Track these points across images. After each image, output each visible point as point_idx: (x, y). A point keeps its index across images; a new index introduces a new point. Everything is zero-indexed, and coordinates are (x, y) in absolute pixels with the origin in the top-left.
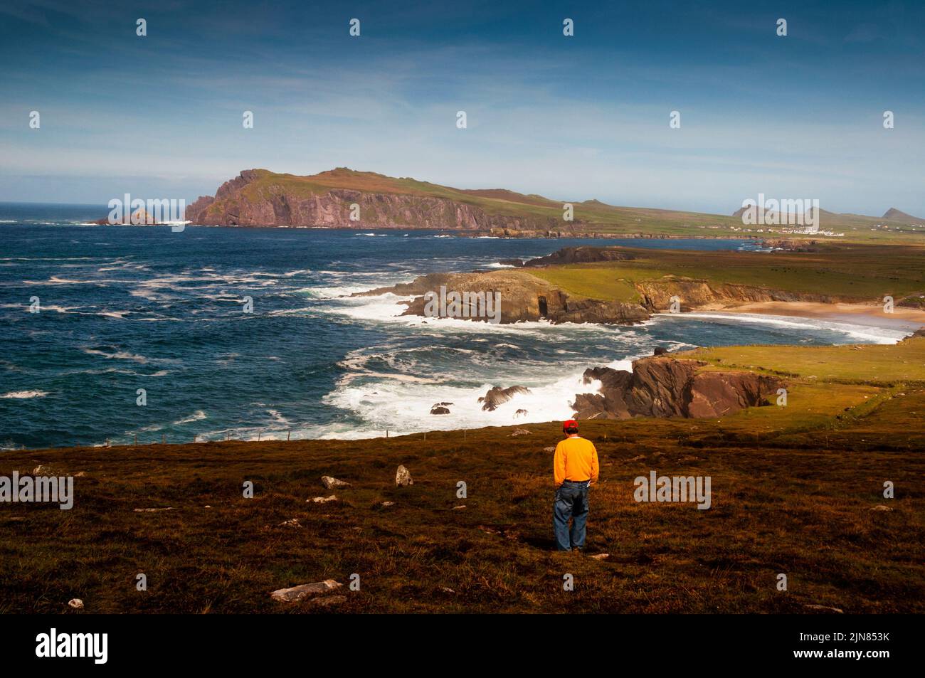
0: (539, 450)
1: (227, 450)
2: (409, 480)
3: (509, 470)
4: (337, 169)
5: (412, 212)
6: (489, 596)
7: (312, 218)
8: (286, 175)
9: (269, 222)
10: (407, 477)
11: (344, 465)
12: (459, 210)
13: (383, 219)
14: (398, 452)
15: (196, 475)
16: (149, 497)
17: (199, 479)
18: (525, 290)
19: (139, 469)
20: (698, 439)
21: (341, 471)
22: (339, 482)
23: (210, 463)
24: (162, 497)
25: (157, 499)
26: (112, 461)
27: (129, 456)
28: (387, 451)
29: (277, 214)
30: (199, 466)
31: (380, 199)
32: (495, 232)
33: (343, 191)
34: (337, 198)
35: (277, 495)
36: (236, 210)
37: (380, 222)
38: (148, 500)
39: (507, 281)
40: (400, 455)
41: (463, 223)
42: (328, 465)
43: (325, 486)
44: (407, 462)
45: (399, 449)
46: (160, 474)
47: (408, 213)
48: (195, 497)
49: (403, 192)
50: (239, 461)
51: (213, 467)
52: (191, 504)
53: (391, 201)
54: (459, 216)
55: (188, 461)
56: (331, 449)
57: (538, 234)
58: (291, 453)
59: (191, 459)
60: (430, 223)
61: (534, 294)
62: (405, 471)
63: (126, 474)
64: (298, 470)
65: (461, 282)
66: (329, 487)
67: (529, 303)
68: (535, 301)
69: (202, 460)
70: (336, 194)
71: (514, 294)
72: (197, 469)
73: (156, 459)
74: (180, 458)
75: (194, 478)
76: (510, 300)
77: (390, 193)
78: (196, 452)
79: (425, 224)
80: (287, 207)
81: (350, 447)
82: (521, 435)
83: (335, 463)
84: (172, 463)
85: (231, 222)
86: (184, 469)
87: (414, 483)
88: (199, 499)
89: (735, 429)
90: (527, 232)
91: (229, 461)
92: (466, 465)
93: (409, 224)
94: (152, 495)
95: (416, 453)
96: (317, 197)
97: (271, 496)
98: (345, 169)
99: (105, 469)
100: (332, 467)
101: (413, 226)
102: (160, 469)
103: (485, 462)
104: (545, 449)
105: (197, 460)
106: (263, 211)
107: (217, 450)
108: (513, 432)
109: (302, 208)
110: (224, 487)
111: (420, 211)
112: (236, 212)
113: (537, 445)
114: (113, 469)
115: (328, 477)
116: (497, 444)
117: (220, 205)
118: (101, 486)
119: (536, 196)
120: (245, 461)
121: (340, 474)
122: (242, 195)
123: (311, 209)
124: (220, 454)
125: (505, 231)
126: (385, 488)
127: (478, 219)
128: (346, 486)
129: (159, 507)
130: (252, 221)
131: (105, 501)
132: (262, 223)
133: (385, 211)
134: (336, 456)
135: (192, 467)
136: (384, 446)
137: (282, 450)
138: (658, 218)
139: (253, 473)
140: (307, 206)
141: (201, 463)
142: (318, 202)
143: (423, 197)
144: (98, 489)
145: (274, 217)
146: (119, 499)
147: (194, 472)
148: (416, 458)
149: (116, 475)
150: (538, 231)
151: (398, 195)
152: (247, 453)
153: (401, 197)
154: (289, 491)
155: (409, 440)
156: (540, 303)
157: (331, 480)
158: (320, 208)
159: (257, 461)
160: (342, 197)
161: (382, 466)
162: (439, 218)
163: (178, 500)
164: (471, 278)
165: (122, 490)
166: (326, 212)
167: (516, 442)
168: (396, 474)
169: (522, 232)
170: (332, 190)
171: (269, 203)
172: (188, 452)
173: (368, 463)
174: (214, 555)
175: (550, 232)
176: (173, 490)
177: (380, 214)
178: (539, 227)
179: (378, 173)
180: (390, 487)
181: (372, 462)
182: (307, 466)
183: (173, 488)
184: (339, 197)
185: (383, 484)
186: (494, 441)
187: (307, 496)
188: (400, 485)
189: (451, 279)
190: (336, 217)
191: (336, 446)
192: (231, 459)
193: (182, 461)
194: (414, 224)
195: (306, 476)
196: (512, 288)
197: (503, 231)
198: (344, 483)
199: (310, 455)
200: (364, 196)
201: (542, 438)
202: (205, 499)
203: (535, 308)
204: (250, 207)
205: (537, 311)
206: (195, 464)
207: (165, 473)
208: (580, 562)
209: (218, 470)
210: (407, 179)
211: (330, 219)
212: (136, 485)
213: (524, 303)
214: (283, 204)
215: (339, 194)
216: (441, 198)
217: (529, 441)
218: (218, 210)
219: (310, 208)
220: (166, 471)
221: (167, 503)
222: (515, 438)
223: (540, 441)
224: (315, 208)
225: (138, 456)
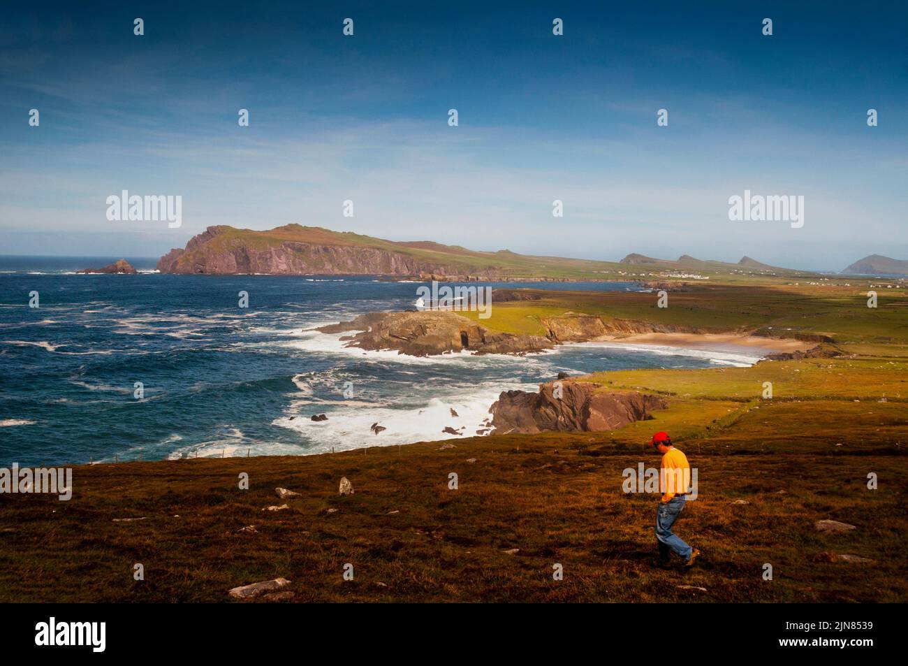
0: (463, 461)
1: (195, 466)
2: (351, 490)
3: (438, 478)
4: (290, 225)
5: (354, 261)
6: (417, 589)
7: (268, 266)
8: (246, 230)
9: (231, 270)
10: (349, 487)
11: (296, 477)
12: (393, 259)
13: (328, 266)
14: (342, 465)
15: (169, 487)
16: (126, 509)
17: (170, 492)
18: (450, 326)
19: (119, 484)
20: (595, 449)
21: (294, 483)
22: (290, 493)
23: (180, 478)
24: (137, 508)
25: (133, 510)
26: (95, 477)
27: (110, 472)
28: (332, 465)
29: (238, 263)
30: (171, 480)
31: (326, 250)
32: (424, 278)
33: (294, 244)
34: (289, 249)
35: (237, 505)
36: (203, 260)
37: (326, 269)
38: (125, 511)
39: (434, 318)
40: (344, 467)
41: (396, 270)
42: (283, 478)
43: (278, 496)
44: (350, 474)
45: (343, 463)
46: (137, 488)
47: (350, 262)
48: (166, 508)
49: (346, 244)
50: (205, 476)
51: (183, 481)
52: (162, 513)
53: (336, 251)
54: (393, 264)
55: (161, 476)
56: (285, 464)
57: (459, 279)
58: (250, 467)
59: (164, 474)
60: (368, 270)
61: (457, 329)
62: (347, 482)
63: (107, 489)
64: (256, 483)
65: (395, 320)
66: (282, 497)
67: (453, 336)
68: (458, 335)
69: (173, 475)
70: (288, 246)
71: (440, 330)
72: (170, 483)
73: (134, 475)
74: (155, 474)
75: (167, 491)
76: (437, 334)
77: (335, 245)
78: (169, 468)
79: (365, 271)
80: (247, 258)
81: (301, 461)
82: (447, 449)
83: (288, 476)
84: (147, 478)
85: (199, 270)
86: (159, 483)
87: (355, 491)
88: (170, 510)
89: (626, 440)
90: (450, 277)
91: (197, 476)
92: (400, 475)
93: (351, 271)
94: (129, 506)
95: (358, 466)
96: (273, 249)
97: (231, 506)
98: (296, 225)
99: (89, 484)
100: (286, 479)
101: (354, 273)
102: (137, 483)
103: (417, 473)
104: (467, 460)
105: (170, 475)
106: (226, 261)
107: (187, 466)
108: (441, 446)
109: (259, 258)
110: (191, 498)
111: (360, 260)
112: (203, 262)
113: (461, 457)
114: (97, 484)
115: (281, 489)
116: (427, 457)
117: (189, 255)
118: (84, 499)
119: (458, 247)
120: (211, 476)
121: (293, 485)
122: (208, 247)
123: (267, 259)
124: (189, 470)
125: (432, 276)
126: (330, 497)
127: (409, 266)
128: (296, 496)
129: (134, 517)
130: (217, 269)
131: (87, 512)
132: (225, 271)
133: (331, 260)
134: (290, 470)
135: (165, 481)
136: (331, 460)
137: (243, 465)
138: (559, 264)
139: (218, 485)
140: (264, 256)
141: (173, 478)
142: (274, 253)
143: (363, 248)
144: (82, 502)
145: (236, 265)
146: (100, 511)
147: (167, 485)
148: (358, 471)
149: (98, 489)
150: (460, 276)
151: (341, 247)
152: (213, 469)
153: (345, 248)
154: (247, 502)
155: (352, 455)
156: (462, 336)
157: (283, 491)
158: (275, 258)
159: (222, 475)
160: (293, 248)
161: (329, 477)
162: (376, 265)
163: (152, 511)
164: (404, 316)
165: (102, 502)
166: (280, 261)
167: (442, 455)
168: (339, 485)
169: (447, 277)
170: (286, 242)
171: (231, 254)
172: (161, 468)
173: (317, 475)
174: (181, 559)
175: (470, 277)
176: (147, 502)
177: (326, 263)
178: (460, 273)
179: (325, 228)
180: (334, 496)
181: (320, 474)
182: (264, 479)
183: (146, 500)
184: (291, 248)
185: (330, 493)
186: (424, 454)
187: (263, 505)
188: (343, 494)
189: (387, 317)
190: (288, 265)
191: (289, 461)
192: (198, 474)
193: (156, 476)
194: (356, 271)
195: (263, 488)
196: (438, 325)
197: (430, 276)
198: (295, 493)
199: (266, 469)
200: (313, 248)
201: (465, 451)
202: (175, 510)
203: (457, 340)
204: (215, 257)
205: (459, 344)
206: (167, 478)
207: (142, 487)
208: (495, 557)
209: (188, 483)
210: (349, 233)
211: (283, 267)
212: (114, 498)
213: (449, 336)
214: (243, 255)
215: (291, 246)
216: (378, 249)
217: (453, 454)
218: (187, 260)
219: (265, 258)
220: (143, 485)
221: (141, 513)
222: (442, 451)
223: (463, 454)
224: (271, 257)
225: (118, 473)
